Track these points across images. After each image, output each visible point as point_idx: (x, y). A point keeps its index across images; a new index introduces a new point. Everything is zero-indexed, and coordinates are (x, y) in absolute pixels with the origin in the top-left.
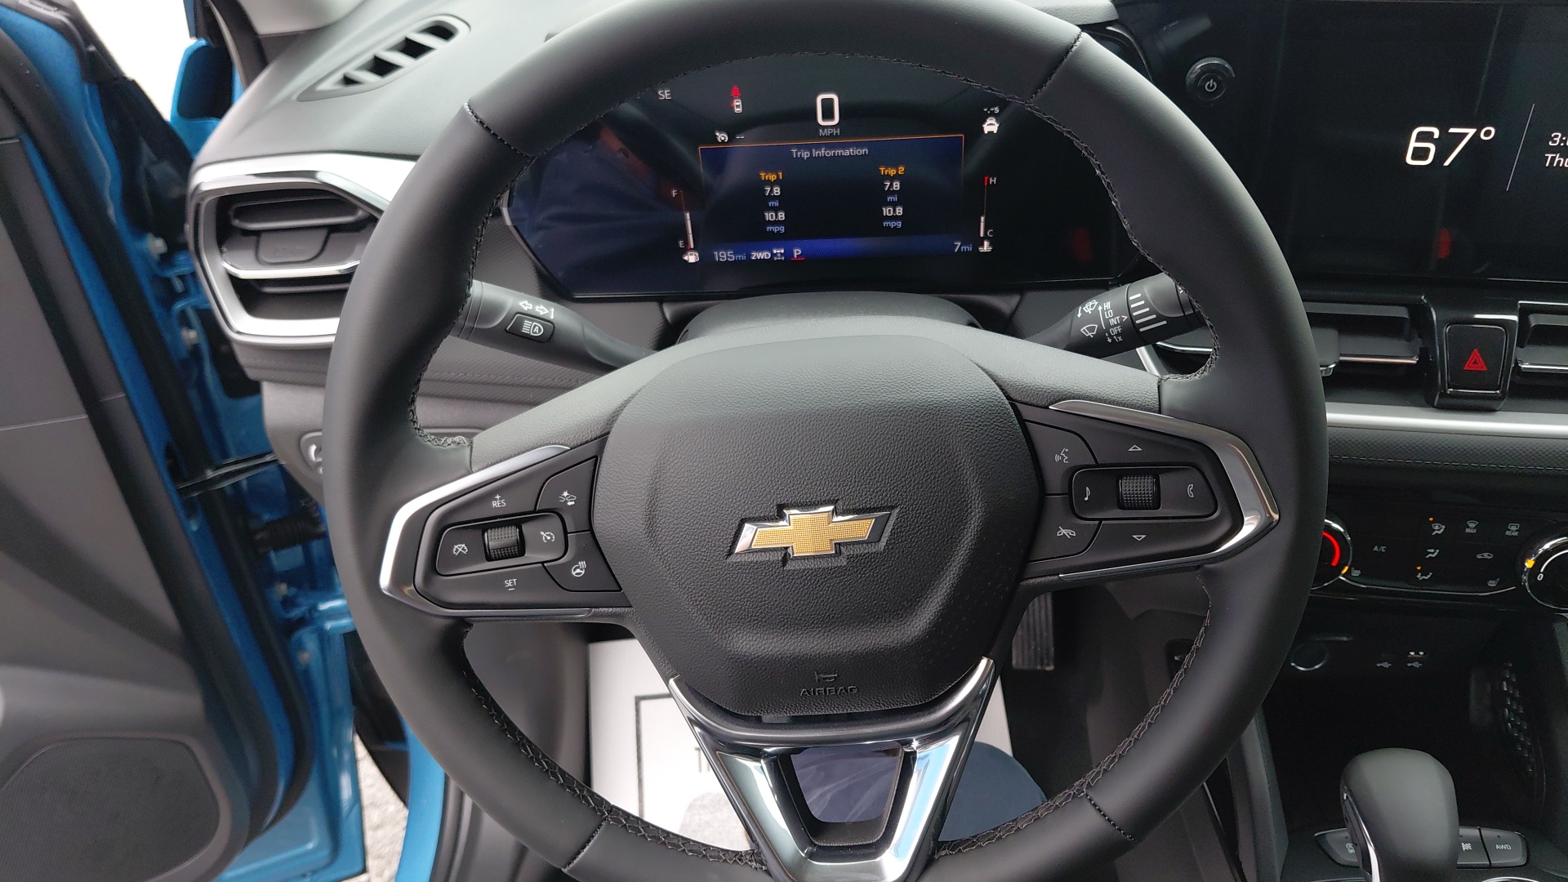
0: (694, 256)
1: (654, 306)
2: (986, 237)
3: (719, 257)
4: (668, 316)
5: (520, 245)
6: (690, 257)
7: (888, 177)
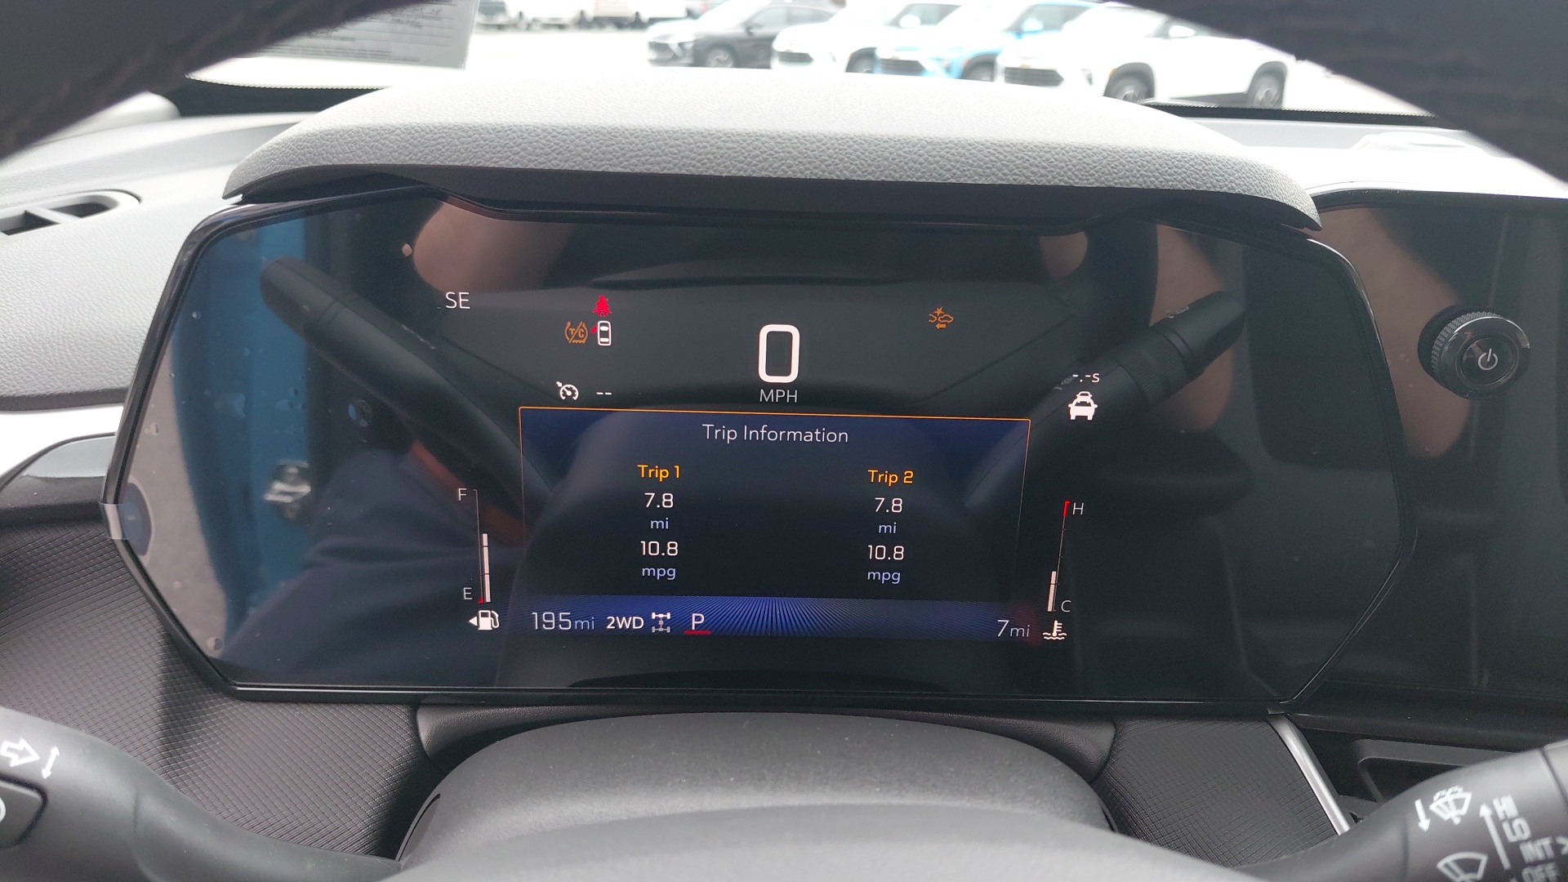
0: (490, 618)
1: (400, 714)
2: (1057, 615)
3: (540, 622)
4: (424, 735)
5: (137, 583)
6: (482, 619)
7: (882, 489)
